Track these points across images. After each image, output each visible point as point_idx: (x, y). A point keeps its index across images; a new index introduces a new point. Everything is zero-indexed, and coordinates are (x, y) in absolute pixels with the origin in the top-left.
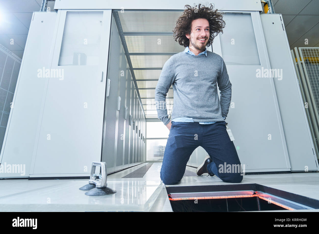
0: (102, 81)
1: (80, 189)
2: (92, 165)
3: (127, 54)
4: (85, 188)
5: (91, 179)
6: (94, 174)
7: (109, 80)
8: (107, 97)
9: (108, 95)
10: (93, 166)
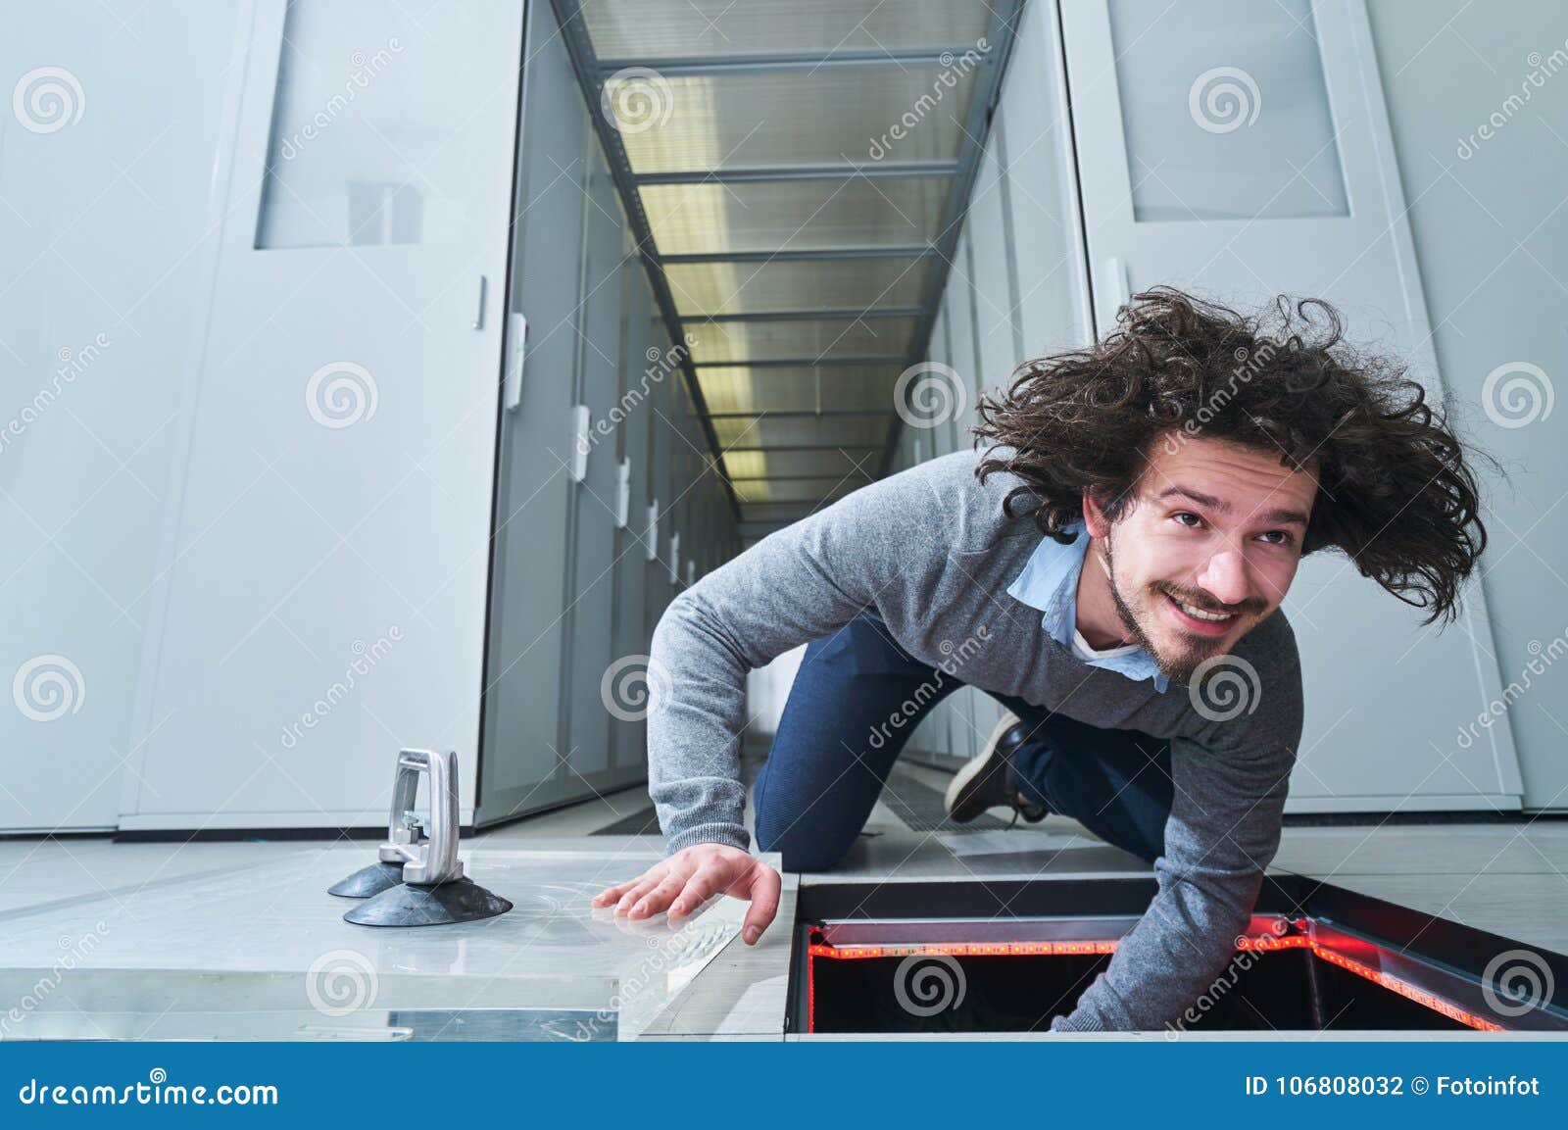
0: (481, 325)
1: (334, 892)
2: (400, 764)
3: (625, 182)
4: (357, 888)
5: (391, 839)
6: (406, 812)
7: (519, 322)
8: (509, 410)
9: (513, 399)
10: (400, 769)
